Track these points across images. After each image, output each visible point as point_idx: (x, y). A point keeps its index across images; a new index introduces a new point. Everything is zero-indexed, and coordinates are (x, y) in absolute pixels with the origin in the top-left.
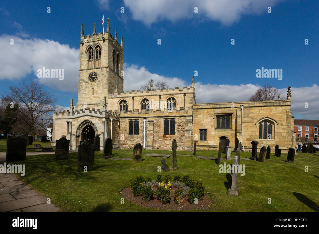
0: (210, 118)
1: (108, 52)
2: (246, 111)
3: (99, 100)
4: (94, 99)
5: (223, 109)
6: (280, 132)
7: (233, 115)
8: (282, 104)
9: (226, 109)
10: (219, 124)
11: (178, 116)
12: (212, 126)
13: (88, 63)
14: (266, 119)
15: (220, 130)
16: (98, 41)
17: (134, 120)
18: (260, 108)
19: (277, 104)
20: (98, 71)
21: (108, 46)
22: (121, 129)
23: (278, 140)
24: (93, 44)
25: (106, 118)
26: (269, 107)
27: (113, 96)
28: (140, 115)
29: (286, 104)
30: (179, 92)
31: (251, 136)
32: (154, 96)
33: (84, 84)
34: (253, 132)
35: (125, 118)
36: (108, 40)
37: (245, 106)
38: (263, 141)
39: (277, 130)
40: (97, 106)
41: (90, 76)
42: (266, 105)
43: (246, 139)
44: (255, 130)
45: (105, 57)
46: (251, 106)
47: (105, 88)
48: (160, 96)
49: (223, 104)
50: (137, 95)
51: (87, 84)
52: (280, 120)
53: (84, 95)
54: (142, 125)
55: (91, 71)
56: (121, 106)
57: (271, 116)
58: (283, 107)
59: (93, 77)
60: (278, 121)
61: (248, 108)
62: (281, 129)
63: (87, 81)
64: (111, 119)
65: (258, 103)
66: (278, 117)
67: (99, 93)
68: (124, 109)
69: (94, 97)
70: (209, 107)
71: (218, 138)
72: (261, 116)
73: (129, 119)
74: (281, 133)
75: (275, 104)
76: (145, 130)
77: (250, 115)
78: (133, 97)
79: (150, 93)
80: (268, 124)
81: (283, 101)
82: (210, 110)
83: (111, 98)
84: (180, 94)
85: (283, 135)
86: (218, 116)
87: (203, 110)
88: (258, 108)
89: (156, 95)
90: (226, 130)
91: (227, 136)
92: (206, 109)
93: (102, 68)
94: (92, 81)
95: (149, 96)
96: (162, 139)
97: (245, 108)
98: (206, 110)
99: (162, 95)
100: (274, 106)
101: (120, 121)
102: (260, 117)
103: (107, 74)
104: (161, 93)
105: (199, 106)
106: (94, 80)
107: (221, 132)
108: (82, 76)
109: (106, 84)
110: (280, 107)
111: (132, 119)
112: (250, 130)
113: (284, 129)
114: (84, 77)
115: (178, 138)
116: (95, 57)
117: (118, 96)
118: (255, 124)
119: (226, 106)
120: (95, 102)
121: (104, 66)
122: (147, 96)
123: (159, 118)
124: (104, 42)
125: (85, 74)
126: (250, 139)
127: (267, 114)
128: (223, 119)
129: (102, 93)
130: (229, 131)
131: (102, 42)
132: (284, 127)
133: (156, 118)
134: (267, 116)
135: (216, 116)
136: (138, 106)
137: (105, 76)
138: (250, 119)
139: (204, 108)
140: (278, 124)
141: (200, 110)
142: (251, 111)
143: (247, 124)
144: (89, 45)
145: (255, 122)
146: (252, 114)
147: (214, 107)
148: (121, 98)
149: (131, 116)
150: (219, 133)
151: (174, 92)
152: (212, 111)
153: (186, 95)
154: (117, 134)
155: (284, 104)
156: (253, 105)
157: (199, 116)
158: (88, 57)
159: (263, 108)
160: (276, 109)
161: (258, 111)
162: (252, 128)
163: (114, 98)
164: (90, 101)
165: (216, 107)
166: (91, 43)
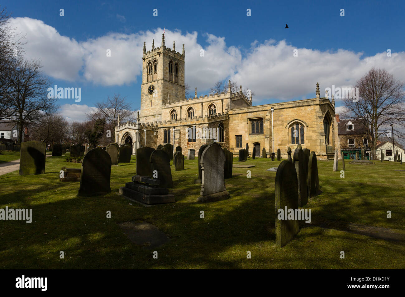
0: (244, 123)
1: (162, 65)
2: (276, 114)
3: (155, 111)
4: (152, 110)
5: (255, 113)
6: (310, 135)
7: (264, 118)
8: (311, 104)
9: (258, 113)
10: (254, 129)
11: (198, 124)
12: (246, 132)
13: (148, 77)
14: (295, 121)
15: (253, 135)
16: (156, 55)
17: (167, 130)
18: (290, 109)
19: (306, 104)
20: (154, 84)
21: (162, 59)
22: (158, 138)
23: (309, 145)
24: (152, 59)
25: (138, 130)
26: (298, 108)
27: (166, 107)
28: (171, 125)
29: (315, 103)
30: (218, 98)
31: (282, 141)
32: (198, 104)
33: (145, 97)
34: (284, 137)
35: (161, 128)
36: (162, 54)
37: (275, 108)
38: (294, 146)
39: (307, 133)
40: (154, 117)
41: (149, 89)
42: (294, 105)
43: (277, 145)
44: (286, 134)
45: (160, 70)
46: (280, 107)
47: (160, 100)
48: (202, 103)
49: (255, 107)
50: (184, 104)
51: (147, 96)
52: (310, 121)
53: (145, 107)
54: (172, 134)
55: (150, 84)
56: (172, 115)
57: (300, 117)
58: (312, 107)
59: (151, 90)
60: (307, 123)
61: (278, 110)
62: (311, 132)
63: (147, 94)
64: (145, 130)
65: (288, 104)
66: (308, 118)
67: (155, 105)
68: (174, 118)
69: (152, 109)
70: (243, 112)
71: (251, 145)
72: (291, 118)
73: (164, 129)
74: (312, 136)
75: (304, 103)
76: (175, 138)
77: (280, 118)
78: (181, 107)
79: (193, 102)
80: (300, 126)
81: (312, 100)
82: (243, 114)
83: (164, 109)
84: (219, 100)
85: (313, 139)
86: (252, 120)
87: (238, 115)
88: (287, 109)
89: (199, 103)
90: (258, 135)
91: (259, 142)
92: (240, 113)
93: (157, 81)
94: (150, 94)
95: (193, 104)
96: (186, 147)
97: (275, 111)
98: (240, 115)
99: (204, 102)
100: (303, 106)
101: (157, 131)
102: (290, 120)
103: (161, 86)
104: (203, 101)
105: (234, 111)
106: (152, 93)
107: (254, 138)
108: (143, 90)
109: (161, 96)
110: (309, 107)
111: (166, 129)
112: (281, 134)
113: (314, 132)
114: (145, 91)
115: (198, 145)
116: (154, 71)
117: (170, 106)
118: (286, 128)
119: (257, 110)
120: (152, 114)
121: (160, 79)
122: (191, 104)
123: (184, 127)
124: (160, 56)
125: (146, 88)
126: (281, 144)
127: (297, 115)
128: (257, 124)
129: (158, 105)
130: (261, 136)
131: (158, 56)
132: (314, 129)
133: (182, 127)
134: (296, 118)
135: (249, 120)
136: (185, 115)
137: (160, 88)
138: (280, 122)
139: (238, 114)
140: (307, 127)
141: (235, 115)
142: (281, 113)
143: (277, 127)
144: (149, 61)
145: (285, 125)
146: (282, 117)
147: (247, 111)
148: (172, 108)
149: (165, 126)
150: (252, 139)
151: (214, 99)
152: (246, 116)
153: (224, 100)
154: (153, 143)
155: (312, 103)
156: (283, 107)
157: (234, 122)
158: (148, 71)
159: (292, 109)
160: (305, 109)
161: (287, 112)
162: (283, 132)
163: (166, 108)
164: (149, 112)
165: (248, 111)
166: (150, 59)
